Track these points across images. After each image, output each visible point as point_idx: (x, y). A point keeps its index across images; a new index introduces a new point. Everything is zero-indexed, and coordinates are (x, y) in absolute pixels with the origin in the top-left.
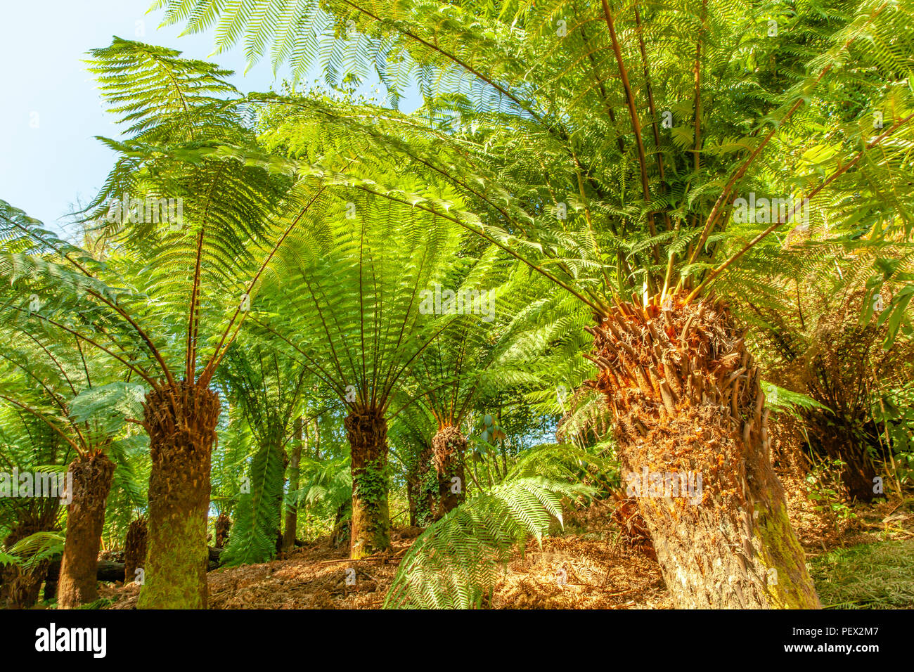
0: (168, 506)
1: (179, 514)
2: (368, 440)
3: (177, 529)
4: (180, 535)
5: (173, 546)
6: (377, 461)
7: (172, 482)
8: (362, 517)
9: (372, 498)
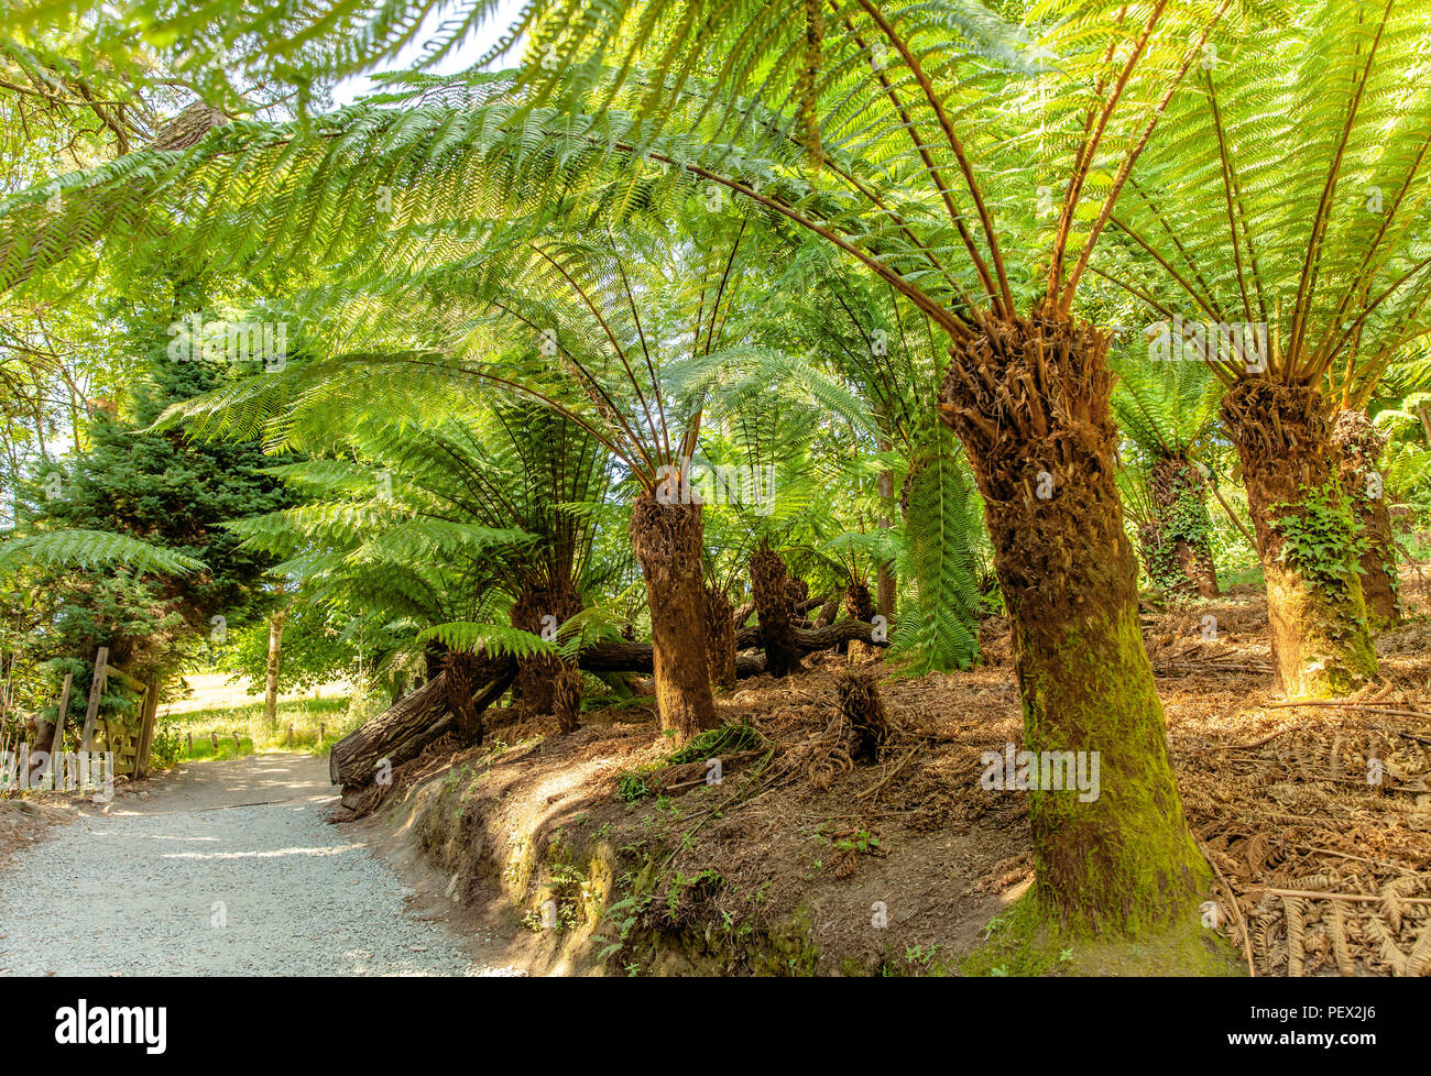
0: (1072, 600)
1: (1101, 618)
2: (1299, 441)
3: (1103, 651)
4: (1111, 664)
5: (1106, 690)
6: (1327, 488)
7: (1069, 544)
8: (1309, 608)
9: (1335, 567)
